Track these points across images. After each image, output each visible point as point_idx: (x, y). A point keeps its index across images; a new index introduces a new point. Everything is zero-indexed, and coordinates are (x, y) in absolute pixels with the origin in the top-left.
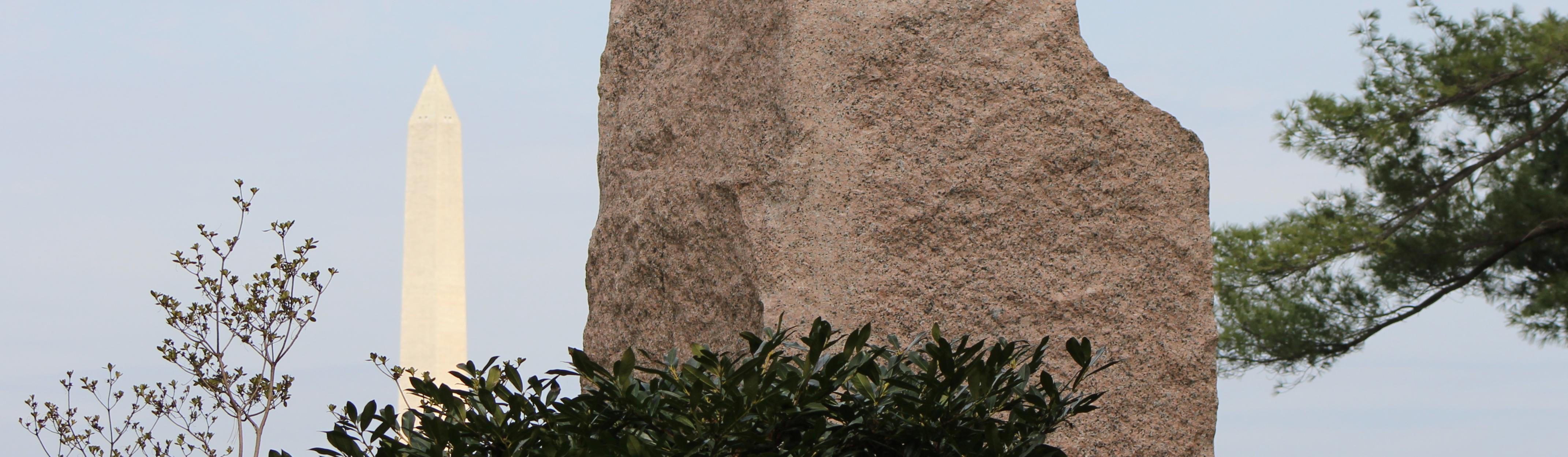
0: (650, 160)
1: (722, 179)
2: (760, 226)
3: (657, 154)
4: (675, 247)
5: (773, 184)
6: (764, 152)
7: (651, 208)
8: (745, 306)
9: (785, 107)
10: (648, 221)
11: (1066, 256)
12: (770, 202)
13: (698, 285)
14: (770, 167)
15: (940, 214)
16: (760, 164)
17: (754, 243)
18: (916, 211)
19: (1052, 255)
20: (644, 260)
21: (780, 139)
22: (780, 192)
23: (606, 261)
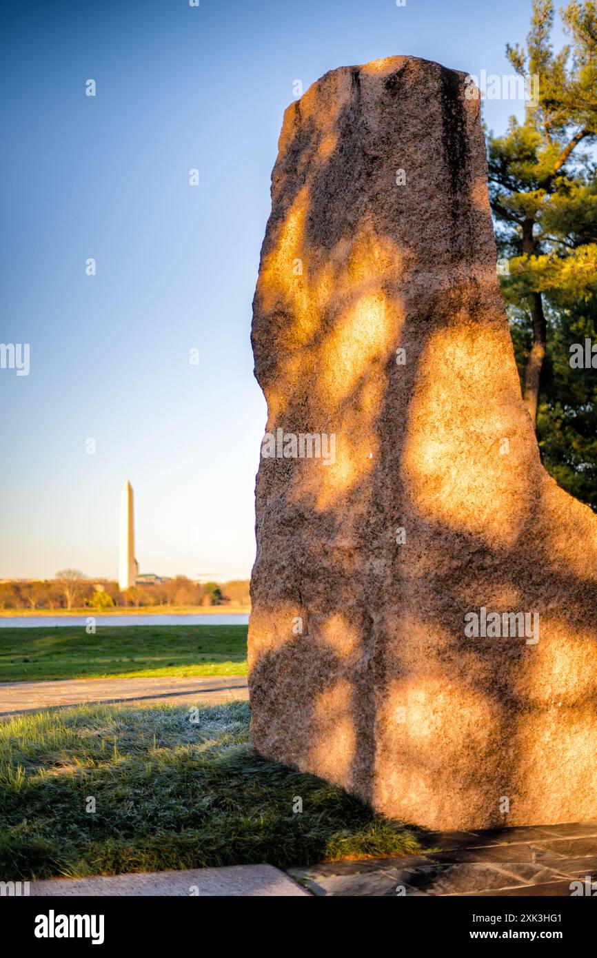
0: (290, 531)
1: (342, 544)
2: (368, 572)
3: (294, 527)
4: (309, 580)
5: (377, 548)
6: (369, 529)
7: (293, 557)
8: (359, 618)
9: (384, 504)
10: (291, 565)
11: (537, 587)
12: (374, 558)
13: (324, 602)
14: (373, 538)
15: (470, 565)
16: (367, 537)
17: (365, 582)
18: (457, 563)
19: (530, 587)
20: (289, 586)
21: (380, 522)
22: (381, 553)
23: (263, 583)
